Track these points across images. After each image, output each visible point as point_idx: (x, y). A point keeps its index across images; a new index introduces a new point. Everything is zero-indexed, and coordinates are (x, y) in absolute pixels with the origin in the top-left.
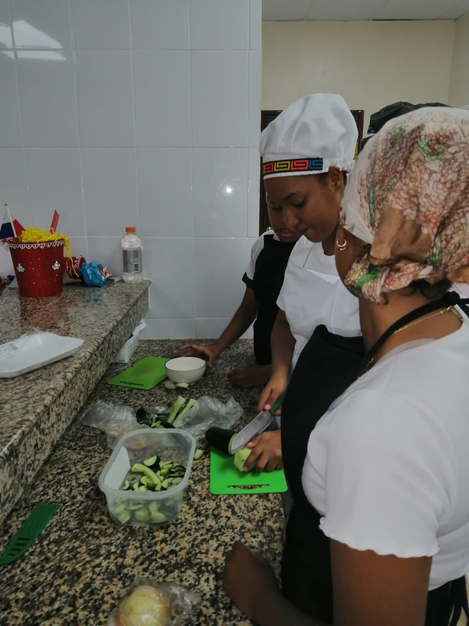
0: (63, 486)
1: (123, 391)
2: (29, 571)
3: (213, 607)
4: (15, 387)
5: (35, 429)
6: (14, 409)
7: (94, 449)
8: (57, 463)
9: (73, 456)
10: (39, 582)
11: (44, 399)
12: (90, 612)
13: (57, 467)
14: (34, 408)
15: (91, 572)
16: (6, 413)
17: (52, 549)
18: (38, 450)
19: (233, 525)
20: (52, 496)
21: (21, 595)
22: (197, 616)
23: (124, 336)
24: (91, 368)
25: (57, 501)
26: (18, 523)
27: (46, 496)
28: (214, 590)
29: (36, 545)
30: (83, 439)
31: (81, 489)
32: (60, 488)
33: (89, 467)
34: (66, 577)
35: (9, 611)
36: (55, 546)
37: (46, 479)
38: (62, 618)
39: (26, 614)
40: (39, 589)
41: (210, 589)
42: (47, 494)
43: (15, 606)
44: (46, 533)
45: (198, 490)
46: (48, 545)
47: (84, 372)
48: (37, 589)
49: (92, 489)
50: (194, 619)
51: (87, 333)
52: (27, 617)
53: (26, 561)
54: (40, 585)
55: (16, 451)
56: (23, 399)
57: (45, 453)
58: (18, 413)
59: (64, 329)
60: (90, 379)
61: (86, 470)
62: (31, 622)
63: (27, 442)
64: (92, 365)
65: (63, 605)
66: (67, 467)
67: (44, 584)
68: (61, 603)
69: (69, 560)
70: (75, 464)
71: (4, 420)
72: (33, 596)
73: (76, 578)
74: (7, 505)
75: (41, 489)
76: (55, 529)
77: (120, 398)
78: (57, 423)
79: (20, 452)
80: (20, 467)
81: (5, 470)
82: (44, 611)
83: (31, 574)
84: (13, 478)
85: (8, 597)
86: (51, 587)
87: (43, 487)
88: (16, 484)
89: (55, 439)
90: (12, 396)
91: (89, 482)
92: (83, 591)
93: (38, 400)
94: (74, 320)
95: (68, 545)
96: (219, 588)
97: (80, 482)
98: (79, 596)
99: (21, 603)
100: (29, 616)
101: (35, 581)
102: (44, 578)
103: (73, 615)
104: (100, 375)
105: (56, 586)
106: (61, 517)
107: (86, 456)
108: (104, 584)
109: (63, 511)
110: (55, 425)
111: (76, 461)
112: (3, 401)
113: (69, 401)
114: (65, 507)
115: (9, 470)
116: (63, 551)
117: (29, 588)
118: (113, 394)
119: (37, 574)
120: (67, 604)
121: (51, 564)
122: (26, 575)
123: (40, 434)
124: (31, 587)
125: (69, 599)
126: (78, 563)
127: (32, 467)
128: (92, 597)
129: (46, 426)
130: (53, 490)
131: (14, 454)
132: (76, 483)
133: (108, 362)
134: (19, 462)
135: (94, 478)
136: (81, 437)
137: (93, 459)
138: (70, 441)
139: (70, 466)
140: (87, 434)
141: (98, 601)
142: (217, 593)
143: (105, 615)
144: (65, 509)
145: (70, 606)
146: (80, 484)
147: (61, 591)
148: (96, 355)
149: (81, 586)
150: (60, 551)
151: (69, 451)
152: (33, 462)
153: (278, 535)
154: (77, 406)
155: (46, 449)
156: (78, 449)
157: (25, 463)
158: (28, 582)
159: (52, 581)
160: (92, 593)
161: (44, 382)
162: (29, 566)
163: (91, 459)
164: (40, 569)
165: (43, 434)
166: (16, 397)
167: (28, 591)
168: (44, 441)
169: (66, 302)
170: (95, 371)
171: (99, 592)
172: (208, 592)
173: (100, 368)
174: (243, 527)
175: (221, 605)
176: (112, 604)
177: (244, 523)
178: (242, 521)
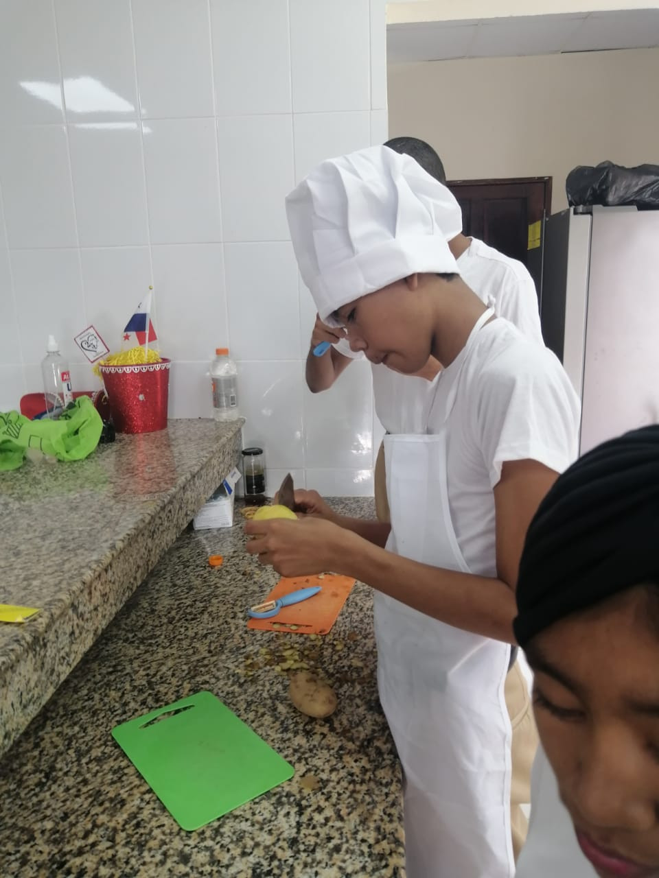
0: (114, 690)
1: (202, 567)
2: (62, 795)
3: (292, 849)
4: (49, 558)
5: (70, 612)
6: (44, 586)
7: (157, 642)
8: (108, 660)
9: (129, 652)
10: (73, 809)
11: (82, 574)
12: (133, 849)
13: (107, 665)
14: (69, 584)
15: (139, 800)
16: (33, 591)
17: (92, 769)
18: (76, 639)
19: (329, 745)
20: (98, 701)
21: (49, 825)
22: (269, 860)
23: (204, 494)
24: (153, 535)
25: (104, 708)
26: (52, 735)
27: (90, 702)
28: (295, 827)
29: (72, 763)
30: (144, 630)
31: (136, 693)
32: (110, 691)
33: (149, 665)
34: (107, 804)
35: (32, 843)
36: (97, 765)
37: (93, 680)
38: (96, 855)
39: (54, 848)
40: (72, 818)
41: (290, 826)
42: (92, 699)
43: (40, 838)
44: (86, 748)
45: (288, 698)
46: (87, 764)
47: (142, 540)
48: (69, 817)
49: (150, 694)
50: (265, 863)
51: (150, 490)
52: (53, 853)
53: (59, 782)
54: (74, 813)
55: (44, 639)
56: (56, 574)
57: (85, 644)
58: (48, 591)
59: (121, 484)
60: (152, 550)
61: (144, 670)
62: (59, 859)
63: (59, 628)
64: (154, 532)
65: (100, 839)
66: (121, 665)
67: (79, 813)
68: (97, 836)
69: (113, 783)
70: (131, 661)
71: (30, 599)
72: (63, 826)
73: (119, 806)
74: (31, 707)
75: (85, 692)
76: (98, 744)
77: (198, 576)
78: (103, 606)
79: (48, 641)
80: (48, 660)
81: (28, 663)
82: (76, 846)
83: (63, 799)
84: (39, 673)
85: (32, 827)
86: (86, 816)
87: (88, 690)
88: (43, 682)
89: (99, 626)
90: (44, 570)
91: (147, 685)
92: (126, 822)
93: (75, 575)
94: (137, 472)
95: (112, 765)
96: (302, 826)
97: (135, 684)
98: (121, 828)
99: (47, 834)
100: (56, 851)
101: (68, 808)
102: (80, 805)
103: (111, 852)
104: (167, 544)
105: (93, 816)
106: (107, 729)
107: (146, 652)
108: (155, 815)
109: (111, 721)
110: (99, 608)
111: (132, 658)
112: (33, 577)
113: (120, 578)
114: (112, 716)
115: (33, 663)
116: (105, 771)
117: (59, 817)
118: (188, 571)
119: (71, 799)
120: (105, 839)
121: (90, 787)
122: (57, 800)
123: (78, 618)
124: (62, 815)
125: (108, 832)
126: (123, 787)
127: (66, 661)
128: (138, 830)
129: (86, 609)
130: (101, 694)
131: (41, 643)
132: (131, 685)
133: (180, 528)
134: (48, 654)
135: (153, 680)
136: (142, 627)
137: (155, 655)
138: (127, 631)
139: (124, 664)
140: (151, 622)
141: (144, 836)
142: (298, 832)
143: (152, 854)
144: (113, 719)
145: (108, 840)
146: (135, 687)
147: (99, 822)
148: (160, 518)
149: (125, 816)
150: (102, 771)
151: (124, 644)
152: (68, 655)
153: (388, 759)
154: (132, 584)
155: (86, 638)
156: (137, 642)
157: (56, 655)
158: (59, 809)
159: (89, 808)
160: (138, 825)
161: (86, 552)
162: (62, 789)
163: (152, 655)
164: (75, 793)
165: (83, 619)
166: (49, 571)
167: (57, 821)
168: (83, 627)
169: (129, 448)
170: (159, 540)
171: (146, 825)
172: (287, 830)
173: (167, 535)
174: (341, 748)
175: (302, 847)
176: (162, 840)
177: (344, 742)
178: (341, 740)
